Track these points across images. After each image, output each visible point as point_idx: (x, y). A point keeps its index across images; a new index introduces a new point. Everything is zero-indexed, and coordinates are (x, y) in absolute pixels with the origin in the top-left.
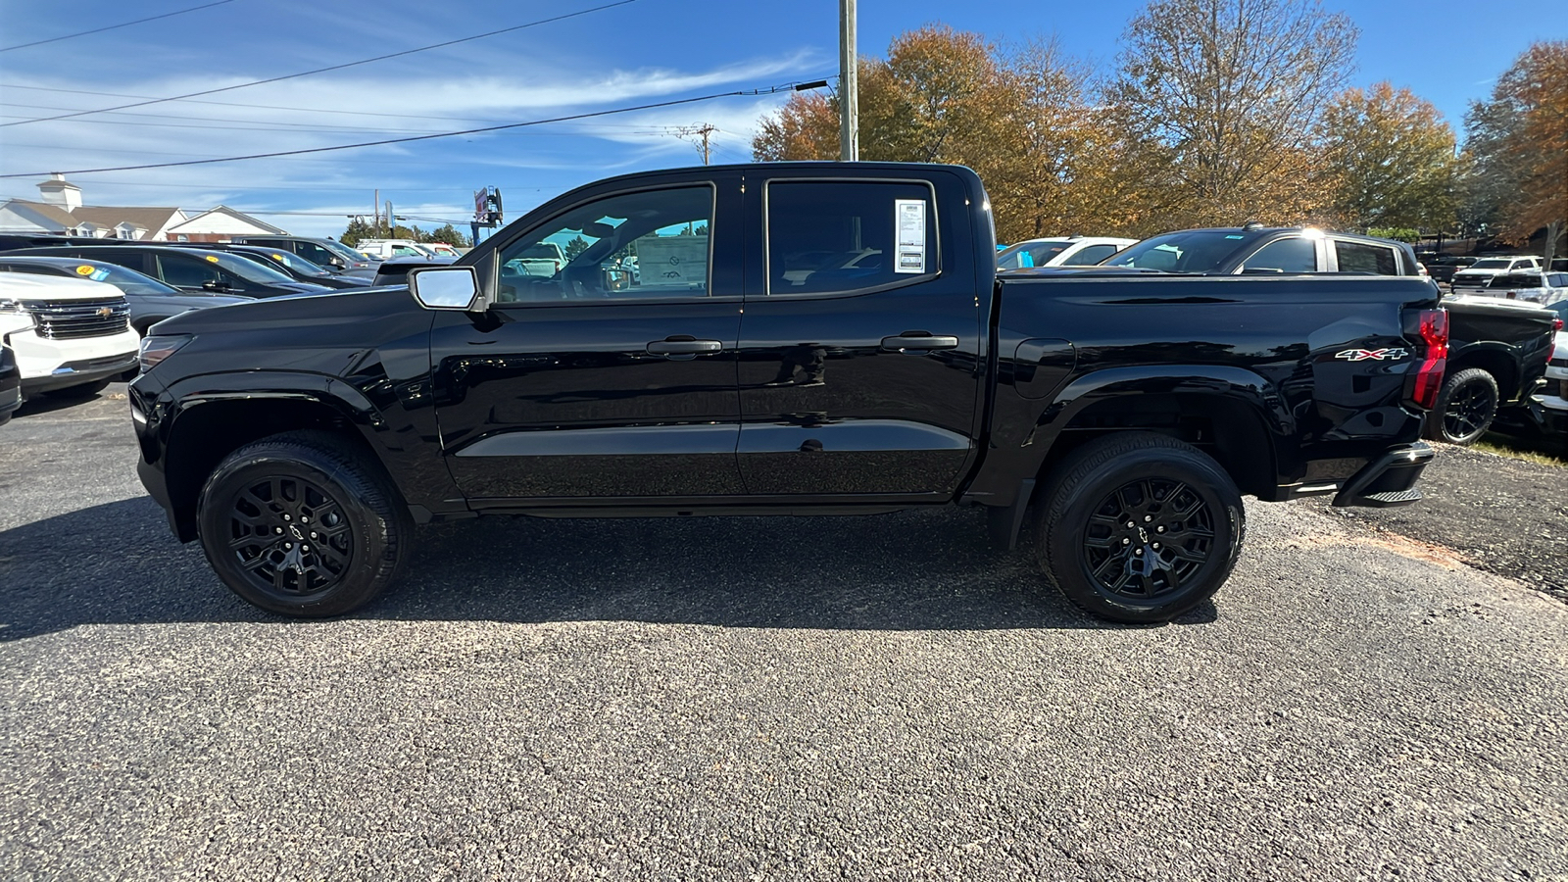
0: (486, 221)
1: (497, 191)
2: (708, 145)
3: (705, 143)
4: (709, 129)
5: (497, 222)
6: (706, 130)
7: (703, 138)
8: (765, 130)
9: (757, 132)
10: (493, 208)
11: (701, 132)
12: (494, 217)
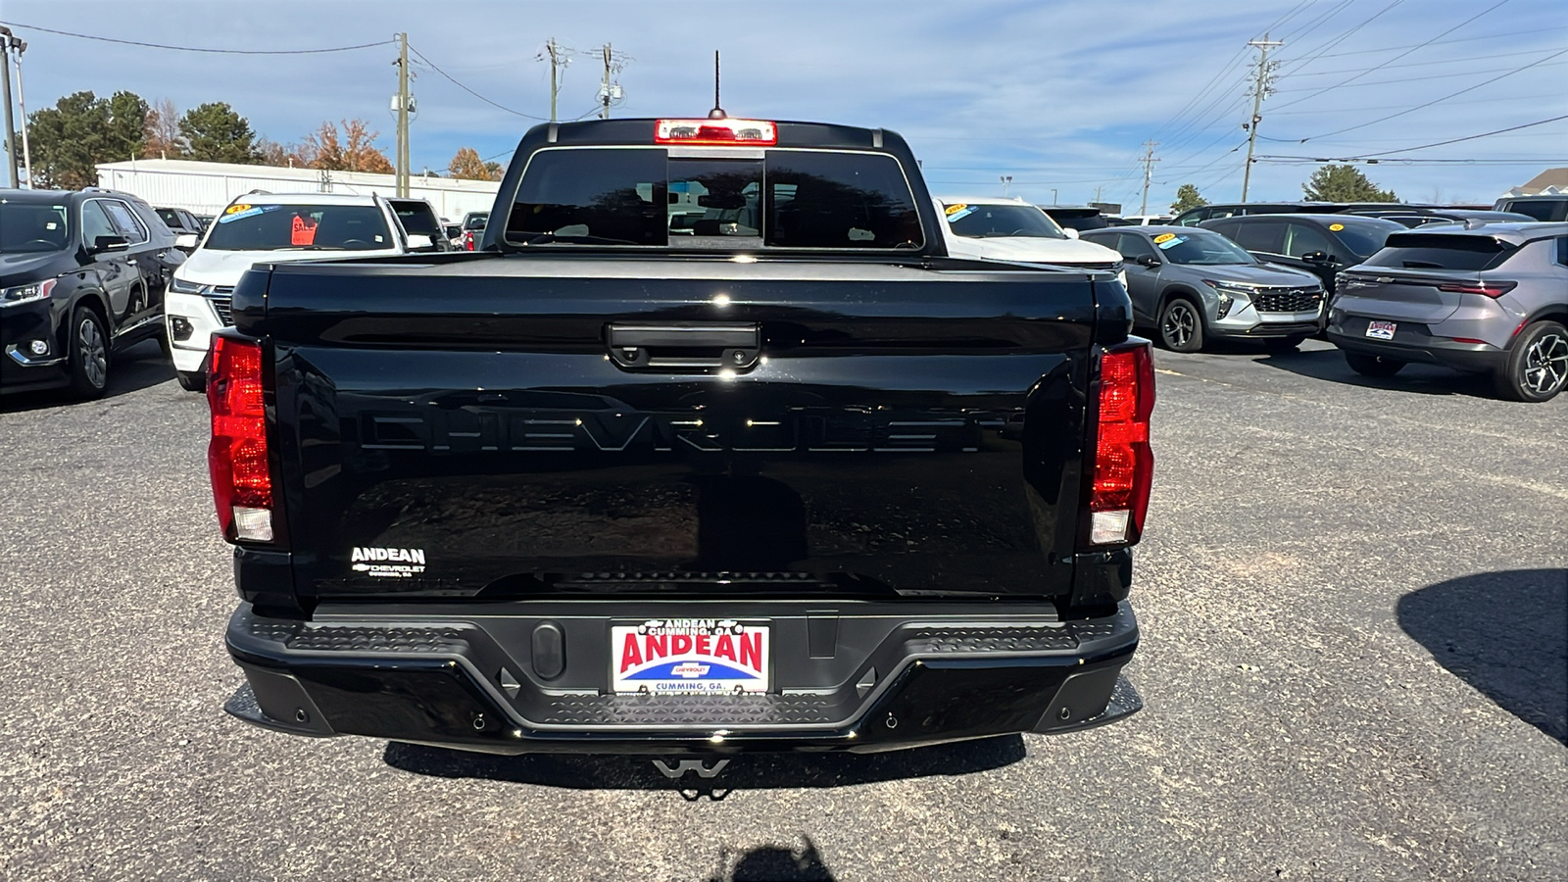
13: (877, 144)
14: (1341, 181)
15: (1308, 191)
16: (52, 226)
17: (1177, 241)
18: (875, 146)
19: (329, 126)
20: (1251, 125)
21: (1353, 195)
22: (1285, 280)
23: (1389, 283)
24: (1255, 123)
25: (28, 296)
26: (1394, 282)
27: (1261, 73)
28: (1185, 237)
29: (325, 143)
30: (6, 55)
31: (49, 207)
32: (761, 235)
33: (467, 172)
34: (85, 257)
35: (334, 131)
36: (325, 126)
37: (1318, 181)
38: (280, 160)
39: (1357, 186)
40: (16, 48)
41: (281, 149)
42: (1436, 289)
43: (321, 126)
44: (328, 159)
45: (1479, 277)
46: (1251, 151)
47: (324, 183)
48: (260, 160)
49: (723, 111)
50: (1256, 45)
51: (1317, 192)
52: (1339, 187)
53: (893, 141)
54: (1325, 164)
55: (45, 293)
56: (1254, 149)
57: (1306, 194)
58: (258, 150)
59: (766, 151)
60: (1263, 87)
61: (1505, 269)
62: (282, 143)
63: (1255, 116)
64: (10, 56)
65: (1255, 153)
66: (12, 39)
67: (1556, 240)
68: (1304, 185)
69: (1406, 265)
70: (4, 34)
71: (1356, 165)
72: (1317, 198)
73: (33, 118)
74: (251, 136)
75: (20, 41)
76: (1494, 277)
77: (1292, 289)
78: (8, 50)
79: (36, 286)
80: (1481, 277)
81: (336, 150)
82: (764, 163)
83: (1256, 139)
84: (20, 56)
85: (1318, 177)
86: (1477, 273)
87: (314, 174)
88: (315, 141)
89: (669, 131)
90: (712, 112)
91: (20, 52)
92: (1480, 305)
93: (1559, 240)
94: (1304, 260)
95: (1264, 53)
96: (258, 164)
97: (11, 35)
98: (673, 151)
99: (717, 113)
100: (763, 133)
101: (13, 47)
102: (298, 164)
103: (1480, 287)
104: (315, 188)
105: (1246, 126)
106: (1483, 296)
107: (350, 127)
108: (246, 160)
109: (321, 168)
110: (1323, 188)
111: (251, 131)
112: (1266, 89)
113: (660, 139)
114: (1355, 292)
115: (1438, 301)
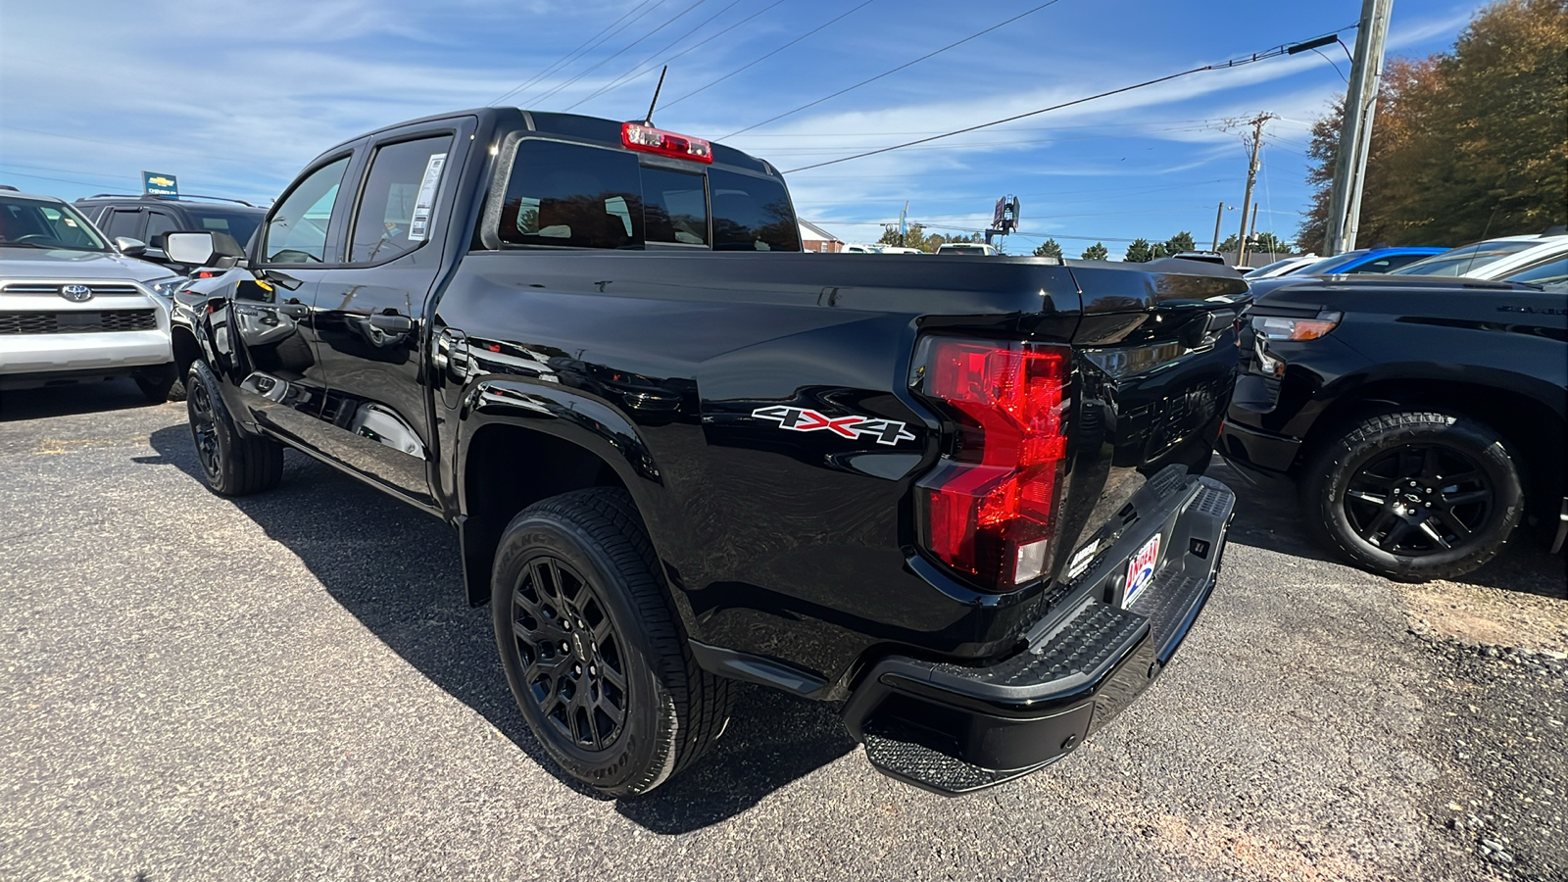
0: (1001, 229)
1: (1015, 199)
2: (1260, 138)
3: (1256, 136)
4: (1266, 118)
5: (1011, 229)
6: (1260, 120)
7: (1255, 129)
8: (1336, 111)
9: (1321, 115)
10: (1008, 216)
11: (1254, 123)
12: (1007, 225)
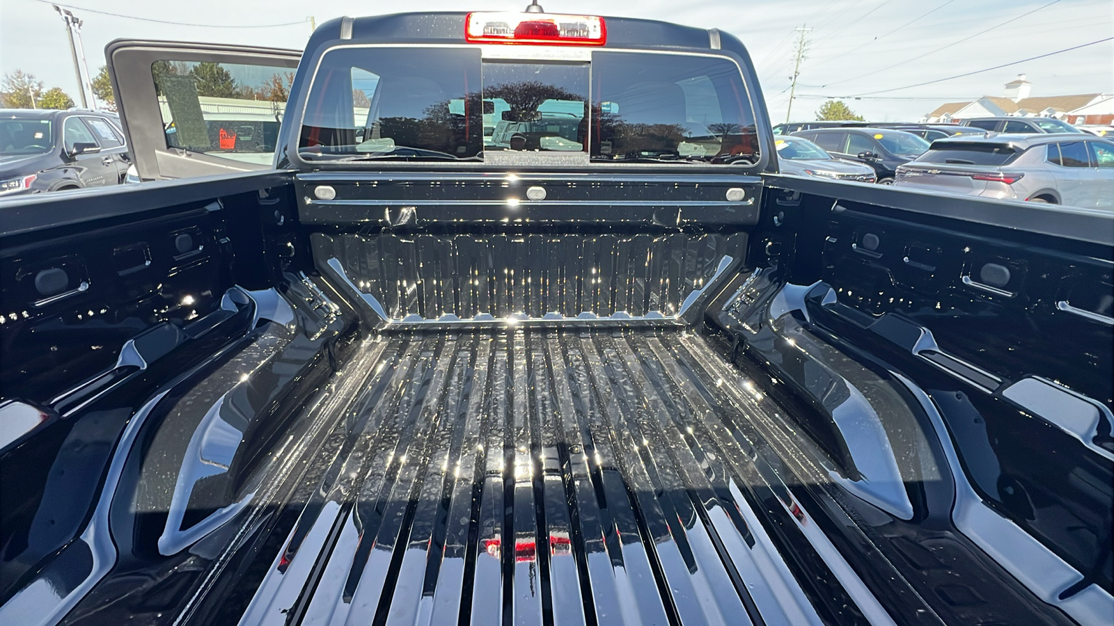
13: (715, 44)
14: (836, 109)
15: (818, 116)
16: (39, 135)
17: (786, 145)
18: (713, 47)
19: (277, 76)
20: (794, 77)
21: (842, 117)
22: (855, 170)
23: (937, 174)
24: (796, 76)
25: (13, 188)
26: (940, 174)
27: (801, 47)
28: (790, 143)
29: (275, 86)
30: (70, 28)
31: (38, 122)
32: (585, 149)
33: (359, 103)
34: (68, 158)
35: (281, 79)
36: (275, 76)
37: (823, 110)
38: (250, 96)
39: (844, 113)
40: (76, 24)
41: (252, 89)
42: (970, 177)
43: (272, 76)
44: (276, 96)
45: (1000, 170)
46: (792, 92)
47: (275, 110)
48: (238, 96)
49: (541, 7)
50: (799, 31)
51: (822, 116)
52: (835, 113)
53: (731, 44)
54: (828, 100)
55: (27, 185)
56: (794, 91)
57: (817, 118)
58: (237, 90)
59: (593, 52)
60: (801, 56)
61: (1015, 166)
62: (252, 86)
63: (796, 72)
64: (73, 28)
65: (795, 94)
66: (73, 18)
67: (1047, 146)
68: (816, 112)
69: (948, 162)
70: (68, 14)
71: (844, 101)
72: (823, 120)
73: (102, 70)
74: (232, 81)
75: (78, 19)
76: (1009, 170)
77: (859, 176)
78: (71, 25)
79: (19, 181)
80: (1001, 170)
81: (282, 90)
82: (590, 67)
83: (796, 86)
84: (79, 28)
85: (824, 108)
86: (998, 167)
87: (268, 104)
88: (269, 85)
89: (483, 25)
90: (529, 7)
91: (79, 26)
92: (998, 188)
93: (1049, 145)
94: (859, 157)
95: (803, 35)
96: (237, 98)
97: (71, 15)
98: (488, 51)
99: (534, 9)
100: (591, 29)
101: (74, 23)
102: (262, 97)
103: (1000, 177)
104: (269, 112)
105: (791, 78)
106: (1001, 183)
107: (289, 77)
108: (230, 95)
109: (273, 101)
110: (826, 114)
111: (232, 78)
112: (803, 57)
113: (472, 37)
114: (913, 179)
115: (969, 185)
